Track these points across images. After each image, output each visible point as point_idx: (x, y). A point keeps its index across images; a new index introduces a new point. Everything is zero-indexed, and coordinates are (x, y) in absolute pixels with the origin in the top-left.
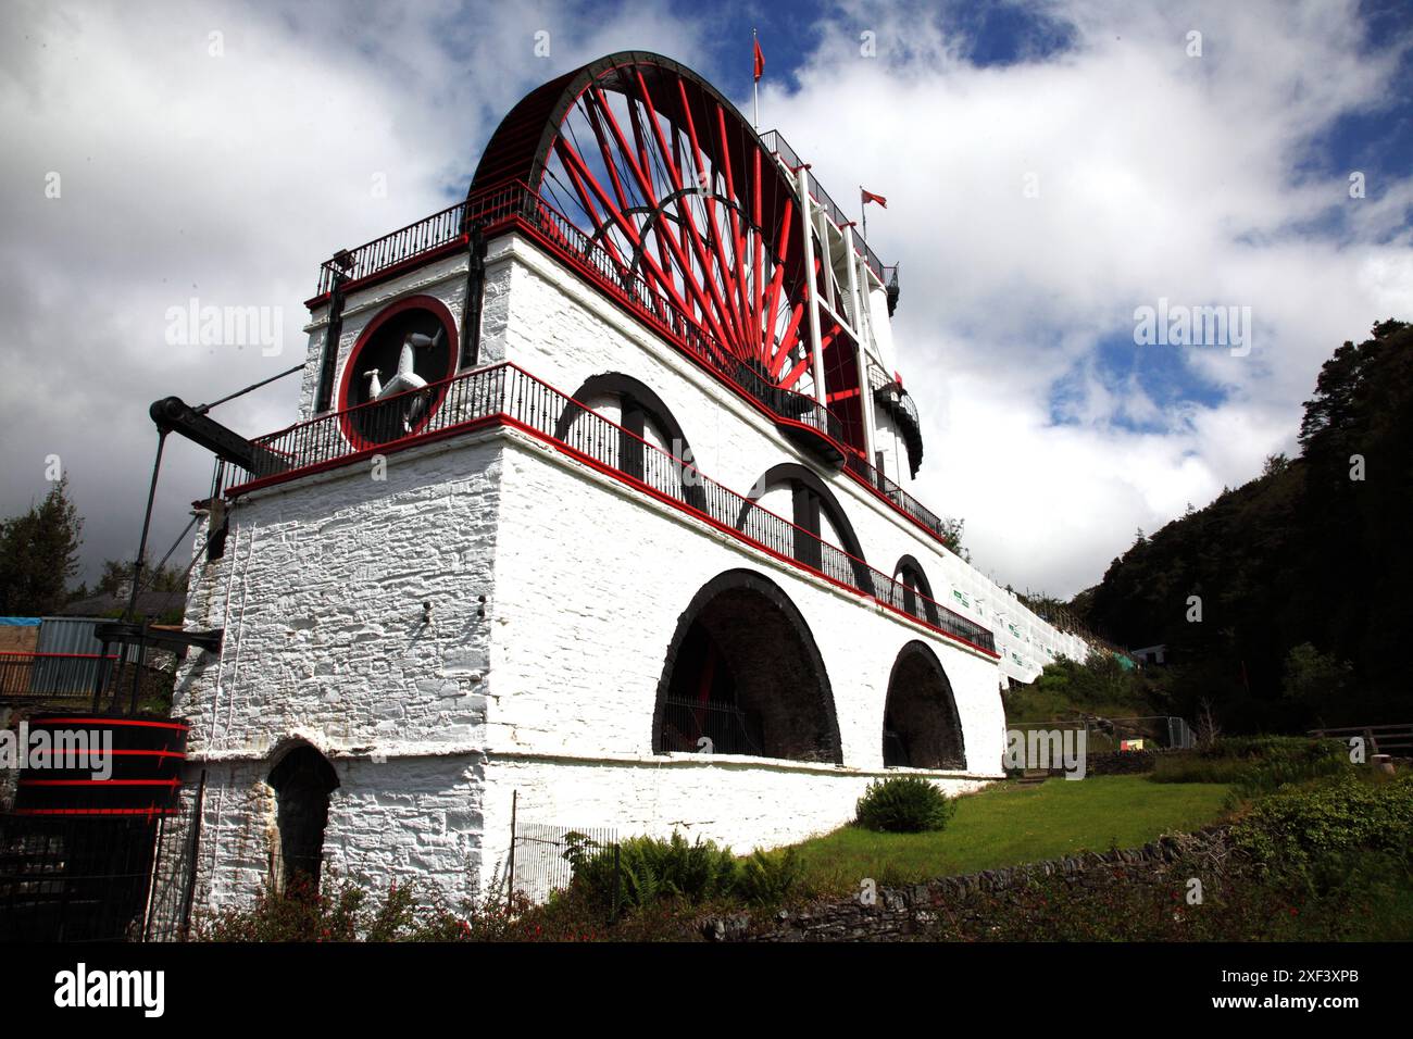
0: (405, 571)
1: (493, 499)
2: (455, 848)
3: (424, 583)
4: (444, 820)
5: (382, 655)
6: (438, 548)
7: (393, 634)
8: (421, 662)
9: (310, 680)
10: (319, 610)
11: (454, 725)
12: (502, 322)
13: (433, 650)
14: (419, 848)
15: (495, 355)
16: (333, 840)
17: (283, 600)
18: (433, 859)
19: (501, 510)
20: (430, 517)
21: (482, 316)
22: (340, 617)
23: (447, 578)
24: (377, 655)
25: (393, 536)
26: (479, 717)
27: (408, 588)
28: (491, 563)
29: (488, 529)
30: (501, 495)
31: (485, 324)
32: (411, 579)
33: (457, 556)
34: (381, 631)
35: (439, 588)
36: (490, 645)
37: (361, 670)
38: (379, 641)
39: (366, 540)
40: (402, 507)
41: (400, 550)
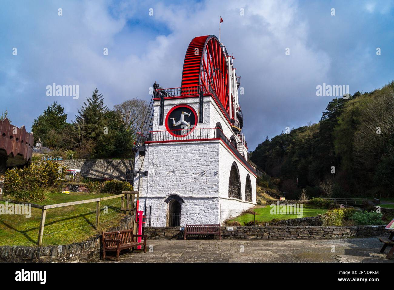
0: (197, 164)
1: (218, 153)
2: (213, 213)
3: (202, 167)
4: (210, 208)
5: (194, 179)
6: (205, 161)
7: (196, 175)
8: (203, 181)
9: (174, 183)
10: (175, 169)
11: (211, 192)
12: (209, 115)
13: (206, 179)
14: (204, 213)
15: (207, 122)
16: (184, 212)
17: (165, 167)
18: (208, 215)
19: (220, 155)
20: (203, 154)
21: (204, 113)
22: (181, 171)
23: (208, 166)
24: (192, 179)
25: (194, 157)
26: (217, 191)
27: (199, 167)
28: (218, 165)
29: (217, 159)
30: (219, 153)
31: (204, 115)
32: (199, 166)
33: (210, 162)
34: (193, 175)
35: (206, 168)
36: (219, 179)
37: (188, 182)
38: (192, 176)
39: (187, 157)
40: (196, 152)
41: (196, 160)
